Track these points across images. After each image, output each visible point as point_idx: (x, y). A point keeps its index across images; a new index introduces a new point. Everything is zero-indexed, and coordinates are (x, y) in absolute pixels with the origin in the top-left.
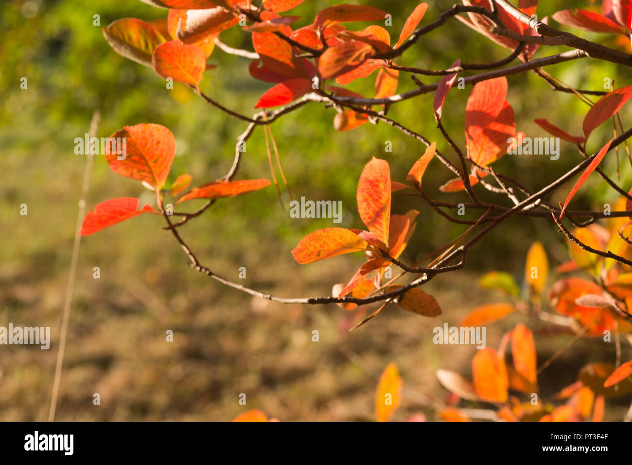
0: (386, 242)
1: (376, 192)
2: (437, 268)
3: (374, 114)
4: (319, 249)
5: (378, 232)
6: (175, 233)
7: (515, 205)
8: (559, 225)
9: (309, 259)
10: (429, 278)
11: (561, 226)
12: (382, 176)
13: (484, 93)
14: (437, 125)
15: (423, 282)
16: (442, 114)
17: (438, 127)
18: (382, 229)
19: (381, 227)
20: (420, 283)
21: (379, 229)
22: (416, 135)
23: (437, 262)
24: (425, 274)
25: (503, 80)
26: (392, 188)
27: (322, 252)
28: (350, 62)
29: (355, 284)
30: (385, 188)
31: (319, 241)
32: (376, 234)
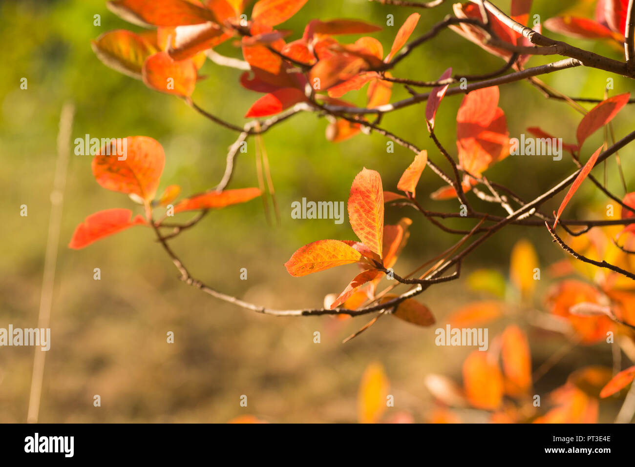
0: (380, 253)
1: (368, 203)
2: (431, 278)
3: (366, 124)
4: (313, 261)
5: (372, 243)
6: (166, 246)
7: (508, 214)
8: (553, 235)
9: (303, 272)
10: (424, 288)
11: (555, 236)
12: (373, 187)
13: (475, 101)
14: (430, 135)
15: (418, 293)
16: (435, 124)
17: (430, 137)
18: (375, 240)
19: (375, 239)
20: (415, 294)
21: (372, 241)
22: (409, 144)
23: (432, 272)
24: (419, 285)
25: (495, 89)
26: (384, 199)
27: (315, 264)
28: (343, 75)
29: (348, 295)
30: (376, 198)
31: (313, 254)
32: (369, 245)
